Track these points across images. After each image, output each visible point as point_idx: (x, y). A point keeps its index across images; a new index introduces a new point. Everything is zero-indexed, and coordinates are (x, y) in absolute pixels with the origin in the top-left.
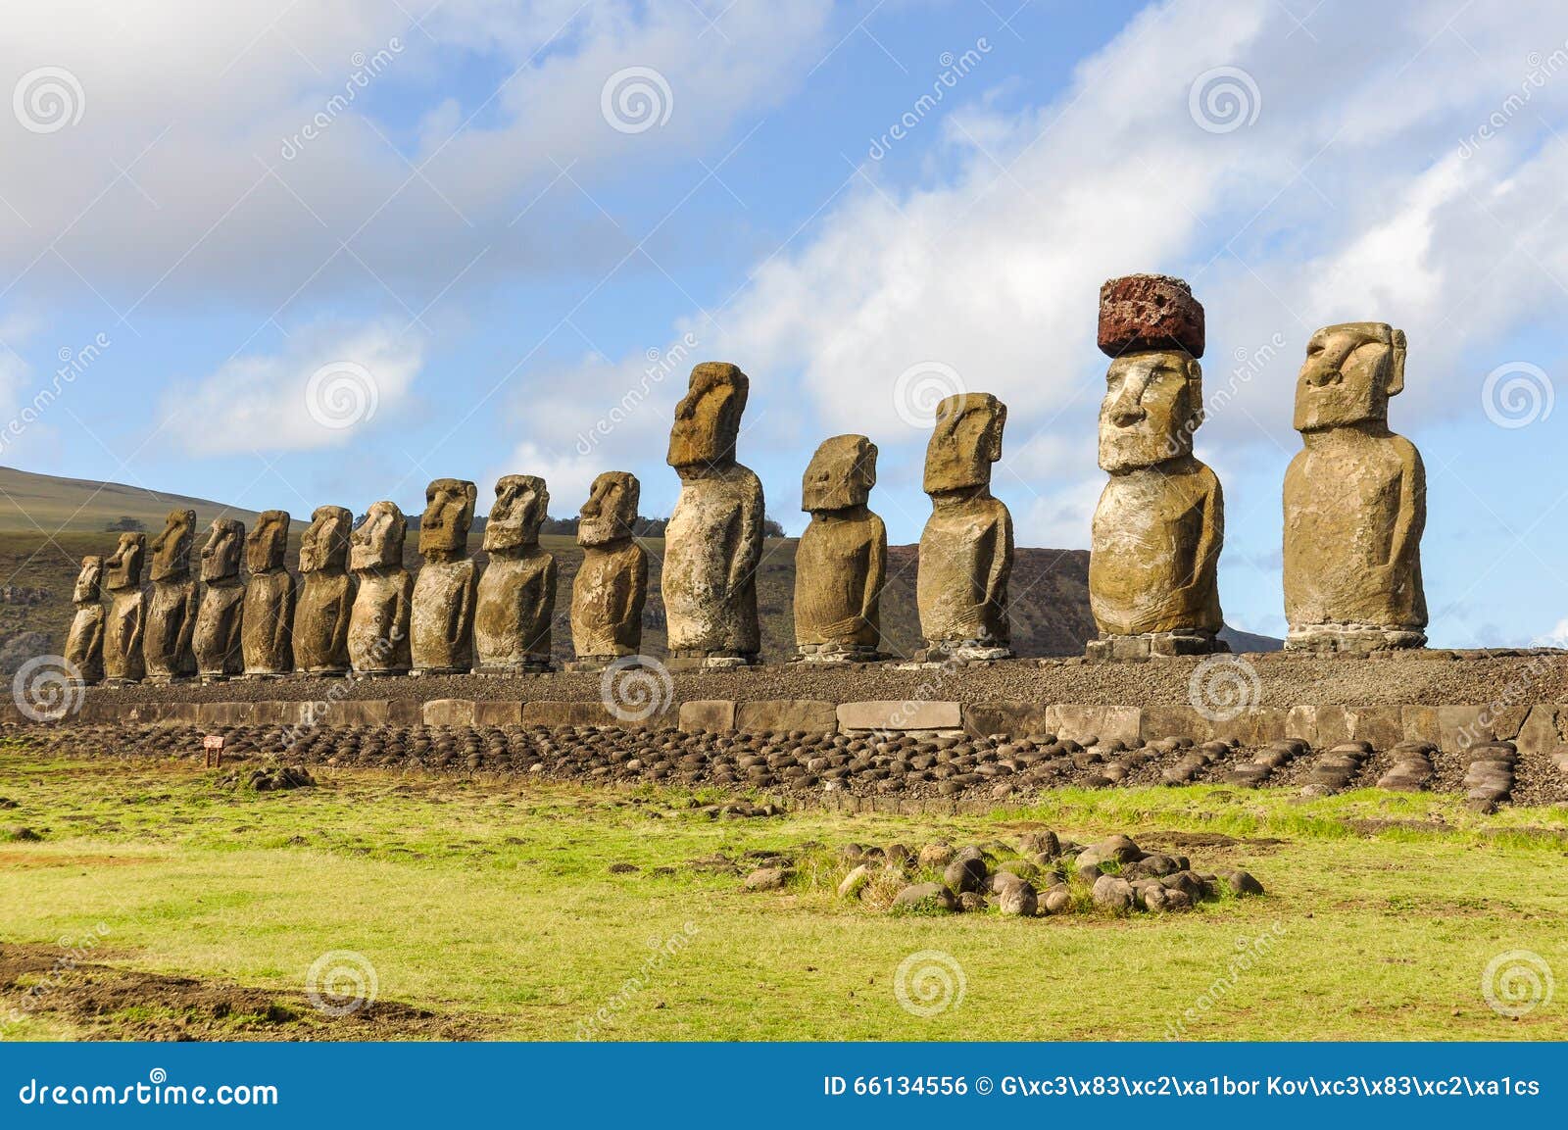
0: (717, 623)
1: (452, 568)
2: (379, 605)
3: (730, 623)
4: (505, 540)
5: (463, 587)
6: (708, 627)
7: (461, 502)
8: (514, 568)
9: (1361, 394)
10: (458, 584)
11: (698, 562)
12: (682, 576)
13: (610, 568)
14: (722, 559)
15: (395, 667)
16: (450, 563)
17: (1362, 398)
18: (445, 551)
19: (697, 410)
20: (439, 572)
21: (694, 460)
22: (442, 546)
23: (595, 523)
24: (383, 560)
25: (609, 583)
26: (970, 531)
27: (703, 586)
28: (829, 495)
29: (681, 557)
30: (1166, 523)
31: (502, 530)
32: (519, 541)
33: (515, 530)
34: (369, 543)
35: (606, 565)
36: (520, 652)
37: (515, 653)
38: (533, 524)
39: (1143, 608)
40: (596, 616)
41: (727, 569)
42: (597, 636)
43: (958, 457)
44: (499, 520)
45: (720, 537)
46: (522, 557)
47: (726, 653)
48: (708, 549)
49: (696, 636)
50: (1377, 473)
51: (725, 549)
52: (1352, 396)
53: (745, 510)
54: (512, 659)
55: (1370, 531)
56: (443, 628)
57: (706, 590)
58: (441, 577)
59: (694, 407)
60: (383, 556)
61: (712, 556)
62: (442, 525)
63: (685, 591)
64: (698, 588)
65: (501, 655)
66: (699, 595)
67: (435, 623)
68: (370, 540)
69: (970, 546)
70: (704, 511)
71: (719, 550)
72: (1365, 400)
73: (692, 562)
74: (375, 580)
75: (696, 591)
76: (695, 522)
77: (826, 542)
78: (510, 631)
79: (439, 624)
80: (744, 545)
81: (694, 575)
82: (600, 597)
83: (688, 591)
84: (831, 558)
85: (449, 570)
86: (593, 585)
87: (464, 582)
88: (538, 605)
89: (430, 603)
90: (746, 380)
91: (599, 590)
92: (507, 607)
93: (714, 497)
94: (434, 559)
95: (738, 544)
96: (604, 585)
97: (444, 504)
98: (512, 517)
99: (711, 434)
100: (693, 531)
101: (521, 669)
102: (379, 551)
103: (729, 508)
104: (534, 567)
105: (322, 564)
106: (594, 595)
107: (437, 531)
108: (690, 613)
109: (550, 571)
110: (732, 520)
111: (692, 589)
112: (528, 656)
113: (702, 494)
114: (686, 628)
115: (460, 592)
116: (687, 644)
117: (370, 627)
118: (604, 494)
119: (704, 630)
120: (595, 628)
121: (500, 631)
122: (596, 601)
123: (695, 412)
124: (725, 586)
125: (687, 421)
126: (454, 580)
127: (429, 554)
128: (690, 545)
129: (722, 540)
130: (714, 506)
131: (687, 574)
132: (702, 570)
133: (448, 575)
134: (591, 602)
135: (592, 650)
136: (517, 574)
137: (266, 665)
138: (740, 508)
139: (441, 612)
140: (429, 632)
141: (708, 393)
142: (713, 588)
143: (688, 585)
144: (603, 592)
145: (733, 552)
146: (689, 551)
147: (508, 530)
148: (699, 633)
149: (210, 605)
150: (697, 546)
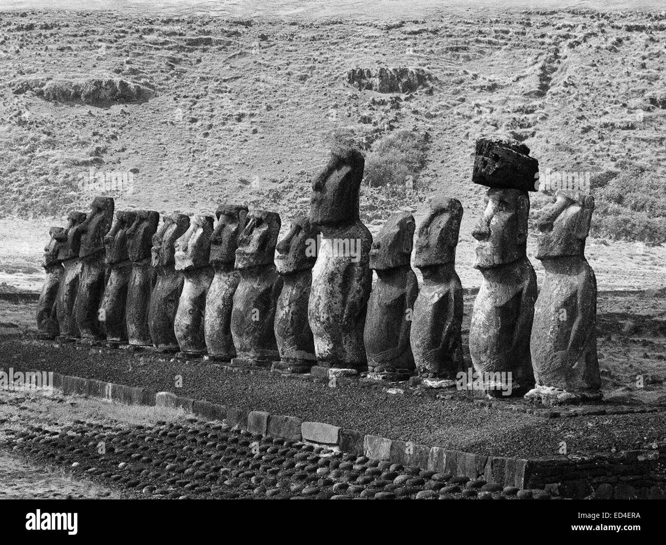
0: (336, 343)
1: (229, 276)
6: (331, 346)
8: (252, 284)
9: (559, 239)
11: (323, 298)
13: (293, 293)
14: (340, 295)
15: (197, 351)
17: (560, 242)
18: (223, 263)
19: (326, 183)
20: (221, 279)
21: (321, 221)
22: (222, 259)
23: (284, 258)
25: (292, 305)
26: (433, 296)
27: (326, 316)
30: (496, 308)
31: (243, 254)
33: (252, 254)
34: (185, 250)
35: (292, 291)
36: (255, 350)
37: (252, 349)
39: (485, 363)
40: (284, 329)
41: (343, 302)
42: (287, 343)
43: (427, 244)
45: (339, 280)
47: (344, 364)
48: (330, 288)
49: (324, 352)
50: (565, 291)
51: (342, 288)
52: (555, 240)
54: (251, 354)
55: (557, 329)
56: (221, 324)
57: (328, 319)
58: (222, 283)
59: (325, 181)
60: (194, 261)
61: (333, 293)
62: (221, 242)
63: (316, 318)
64: (323, 317)
65: (245, 350)
66: (324, 322)
67: (216, 319)
68: (187, 248)
69: (431, 308)
70: (329, 259)
71: (337, 289)
72: (561, 243)
73: (320, 297)
74: (190, 280)
75: (322, 319)
76: (324, 267)
79: (218, 321)
80: (355, 285)
81: (321, 307)
82: (288, 314)
84: (379, 305)
85: (227, 278)
86: (285, 304)
89: (215, 304)
91: (288, 308)
94: (220, 269)
95: (351, 285)
96: (289, 305)
97: (224, 226)
98: (251, 244)
100: (322, 274)
102: (191, 256)
104: (266, 284)
105: (165, 262)
106: (285, 312)
108: (321, 335)
110: (347, 266)
111: (319, 317)
112: (258, 353)
114: (319, 346)
116: (321, 357)
117: (187, 317)
118: (294, 235)
119: (329, 347)
120: (285, 338)
122: (286, 316)
123: (324, 186)
124: (341, 316)
126: (229, 286)
127: (216, 265)
128: (320, 285)
129: (340, 282)
131: (316, 307)
132: (326, 304)
133: (225, 282)
134: (283, 317)
135: (285, 353)
136: (254, 288)
137: (139, 338)
139: (220, 312)
140: (212, 327)
141: (336, 170)
142: (334, 317)
143: (317, 315)
144: (289, 311)
145: (349, 290)
147: (247, 254)
148: (326, 350)
149: (111, 283)
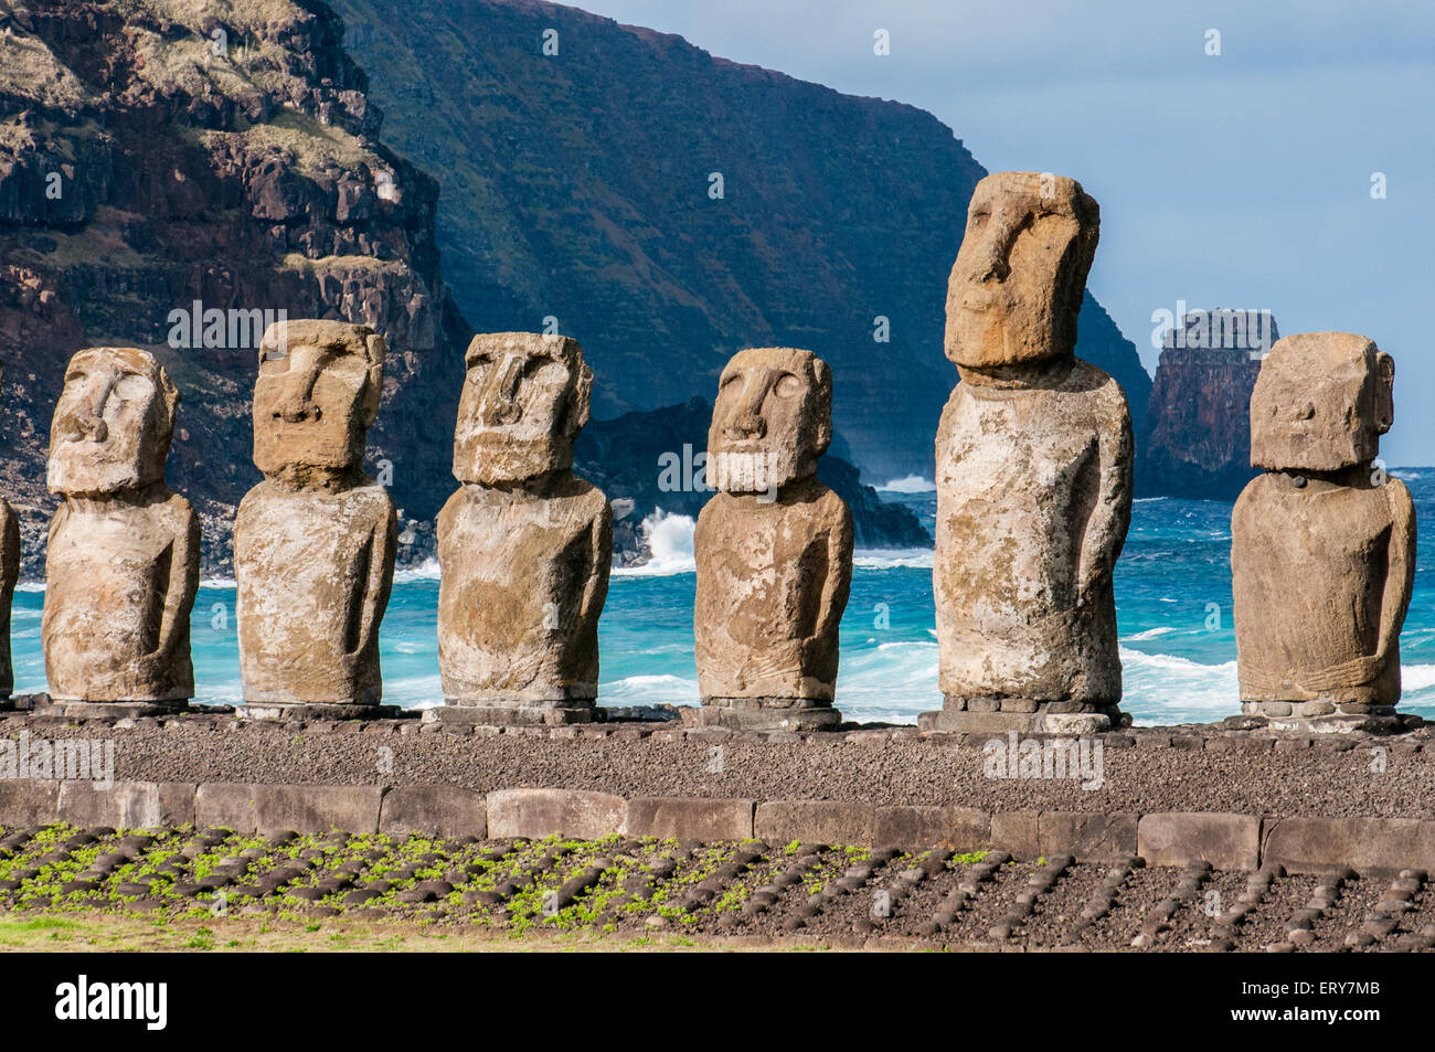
0: (1060, 651)
1: (342, 503)
2: (135, 567)
3: (1080, 650)
4: (516, 464)
5: (370, 541)
6: (1043, 658)
7: (354, 368)
8: (533, 517)
10: (360, 537)
11: (1026, 542)
12: (991, 568)
13: (787, 534)
14: (1065, 537)
15: (169, 695)
16: (336, 491)
18: (328, 469)
19: (1011, 264)
20: (311, 509)
21: (1014, 358)
22: (322, 458)
23: (758, 449)
24: (140, 474)
25: (789, 564)
27: (1035, 587)
28: (1315, 445)
29: (986, 532)
31: (509, 443)
32: (546, 466)
33: (535, 444)
34: (103, 437)
35: (779, 526)
36: (552, 682)
37: (541, 683)
38: (567, 433)
40: (763, 626)
41: (1073, 554)
42: (764, 661)
44: (500, 423)
45: (1064, 498)
46: (546, 495)
47: (1075, 704)
48: (1044, 520)
49: (1018, 674)
51: (1070, 519)
53: (1104, 449)
54: (531, 694)
56: (333, 625)
57: (1041, 593)
58: (318, 522)
59: (1006, 260)
60: (140, 467)
61: (1051, 532)
62: (319, 416)
63: (999, 594)
64: (1027, 590)
65: (506, 685)
66: (1027, 603)
67: (313, 613)
68: (108, 431)
70: (1029, 448)
71: (1062, 521)
73: (1011, 542)
74: (116, 514)
75: (1022, 595)
76: (1014, 469)
77: (1306, 524)
78: (534, 642)
79: (325, 616)
80: (1102, 512)
81: (1019, 565)
82: (771, 590)
83: (1008, 594)
85: (337, 507)
86: (753, 564)
87: (373, 532)
88: (582, 589)
89: (295, 573)
90: (1095, 208)
91: (770, 576)
92: (526, 595)
93: (1048, 424)
94: (301, 481)
95: (1091, 510)
96: (778, 565)
97: (317, 374)
98: (527, 420)
99: (1044, 311)
100: (1010, 485)
101: (560, 715)
102: (128, 455)
103: (1076, 444)
104: (575, 517)
106: (757, 583)
107: (308, 427)
108: (1007, 635)
109: (604, 524)
110: (1082, 465)
111: (1013, 590)
112: (566, 690)
113: (1023, 416)
114: (994, 660)
115: (365, 553)
116: (996, 688)
117: (118, 613)
118: (766, 392)
119: (1034, 664)
120: (761, 646)
121: (510, 640)
122: (762, 596)
123: (1009, 270)
124: (1070, 585)
125: (995, 285)
126: (351, 528)
127: (289, 473)
128: (1005, 511)
129: (1065, 503)
130: (1049, 442)
131: (1003, 564)
132: (1036, 557)
133: (335, 517)
134: (749, 599)
135: (754, 688)
136: (540, 529)
138: (1095, 444)
139: (323, 590)
141: (1025, 232)
142: (1054, 589)
143: (1005, 584)
144: (778, 580)
145: (1083, 522)
146: (1005, 521)
147: (521, 444)
148: (1024, 669)
150: (1021, 514)
